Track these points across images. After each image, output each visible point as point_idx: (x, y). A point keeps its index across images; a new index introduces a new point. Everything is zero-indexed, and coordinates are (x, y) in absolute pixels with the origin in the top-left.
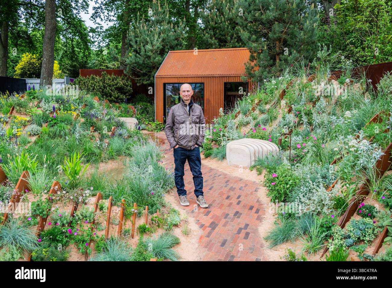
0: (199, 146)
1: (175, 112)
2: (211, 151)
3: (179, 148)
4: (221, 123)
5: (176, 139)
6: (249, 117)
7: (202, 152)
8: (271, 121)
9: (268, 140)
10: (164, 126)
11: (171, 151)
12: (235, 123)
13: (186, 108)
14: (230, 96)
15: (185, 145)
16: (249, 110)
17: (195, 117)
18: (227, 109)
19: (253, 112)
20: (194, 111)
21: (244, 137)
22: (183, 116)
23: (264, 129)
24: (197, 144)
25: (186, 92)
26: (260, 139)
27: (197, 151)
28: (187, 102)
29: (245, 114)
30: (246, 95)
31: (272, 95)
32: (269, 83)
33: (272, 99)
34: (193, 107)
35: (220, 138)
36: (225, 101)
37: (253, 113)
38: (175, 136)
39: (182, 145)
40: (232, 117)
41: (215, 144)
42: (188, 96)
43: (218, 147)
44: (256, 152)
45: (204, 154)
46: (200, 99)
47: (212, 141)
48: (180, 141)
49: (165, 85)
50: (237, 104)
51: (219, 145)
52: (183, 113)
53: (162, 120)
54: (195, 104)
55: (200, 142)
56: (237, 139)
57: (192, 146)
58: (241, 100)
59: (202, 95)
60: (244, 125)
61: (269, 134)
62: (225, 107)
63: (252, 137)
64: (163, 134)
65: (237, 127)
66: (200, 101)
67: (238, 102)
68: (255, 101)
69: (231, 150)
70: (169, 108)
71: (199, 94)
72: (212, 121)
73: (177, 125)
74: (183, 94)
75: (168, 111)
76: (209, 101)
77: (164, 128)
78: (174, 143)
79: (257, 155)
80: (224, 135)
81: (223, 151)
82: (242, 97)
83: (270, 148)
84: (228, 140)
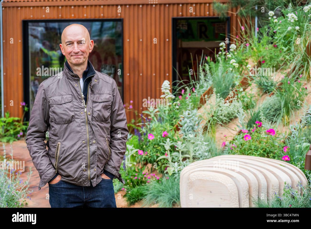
0: (112, 176)
1: (49, 94)
2: (142, 187)
3: (61, 182)
4: (166, 117)
5: (53, 161)
6: (235, 103)
7: (119, 190)
8: (288, 113)
9: (280, 158)
10: (24, 127)
11: (44, 189)
12: (200, 117)
13: (76, 85)
14: (187, 51)
15: (76, 176)
16: (233, 86)
17: (100, 107)
18: (181, 84)
19: (244, 90)
20: (96, 91)
21: (222, 153)
22: (69, 105)
23: (271, 131)
24: (105, 172)
25: (76, 44)
26: (262, 155)
27: (106, 189)
28: (79, 68)
29: (224, 95)
30: (225, 50)
31: (289, 50)
32: (282, 20)
33: (287, 57)
34: (94, 81)
35: (163, 154)
36: (174, 65)
37: (243, 93)
38: (51, 153)
39: (69, 176)
40: (194, 102)
41: (153, 170)
42: (80, 53)
43: (159, 177)
44: (252, 189)
45: (125, 196)
46: (113, 58)
47: (146, 164)
48: (63, 167)
49: (25, 24)
50: (204, 70)
51: (162, 172)
52: (69, 97)
53: (21, 111)
54: (98, 74)
55: (114, 168)
56: (206, 158)
57: (93, 178)
58: (215, 60)
59: (117, 48)
60: (222, 122)
61: (283, 145)
62: (174, 78)
63: (243, 152)
64: (23, 148)
65: (206, 128)
66: (114, 63)
67: (207, 68)
68: (247, 63)
69: (191, 184)
70: (37, 82)
71: (111, 46)
72: (143, 114)
73: (57, 127)
74: (69, 49)
75: (33, 89)
76: (136, 64)
77: (24, 131)
78: (49, 172)
79: (254, 196)
80: (173, 149)
81: (172, 188)
82: (217, 53)
83: (285, 178)
84: (184, 159)
